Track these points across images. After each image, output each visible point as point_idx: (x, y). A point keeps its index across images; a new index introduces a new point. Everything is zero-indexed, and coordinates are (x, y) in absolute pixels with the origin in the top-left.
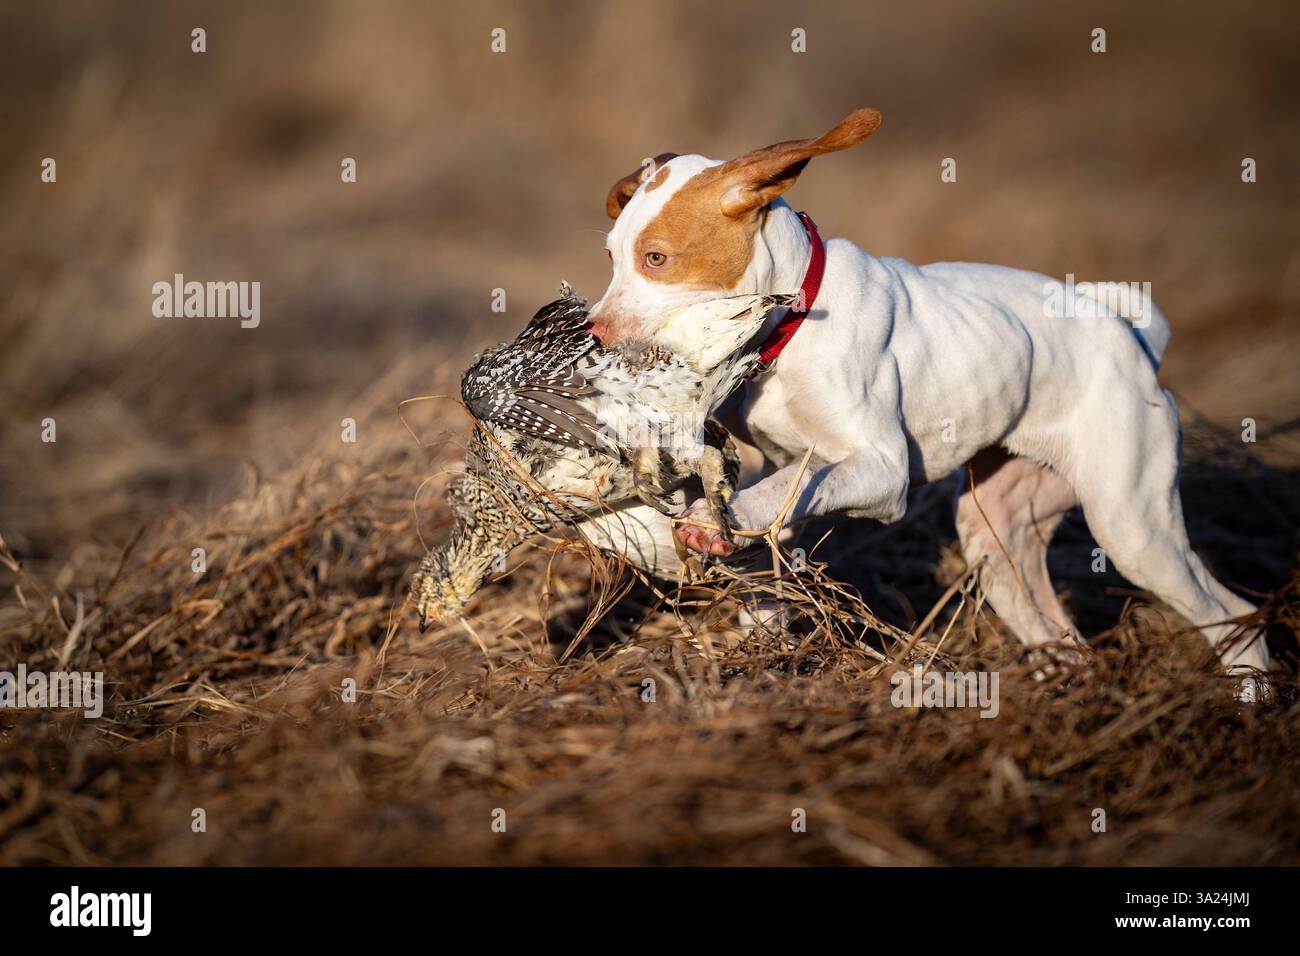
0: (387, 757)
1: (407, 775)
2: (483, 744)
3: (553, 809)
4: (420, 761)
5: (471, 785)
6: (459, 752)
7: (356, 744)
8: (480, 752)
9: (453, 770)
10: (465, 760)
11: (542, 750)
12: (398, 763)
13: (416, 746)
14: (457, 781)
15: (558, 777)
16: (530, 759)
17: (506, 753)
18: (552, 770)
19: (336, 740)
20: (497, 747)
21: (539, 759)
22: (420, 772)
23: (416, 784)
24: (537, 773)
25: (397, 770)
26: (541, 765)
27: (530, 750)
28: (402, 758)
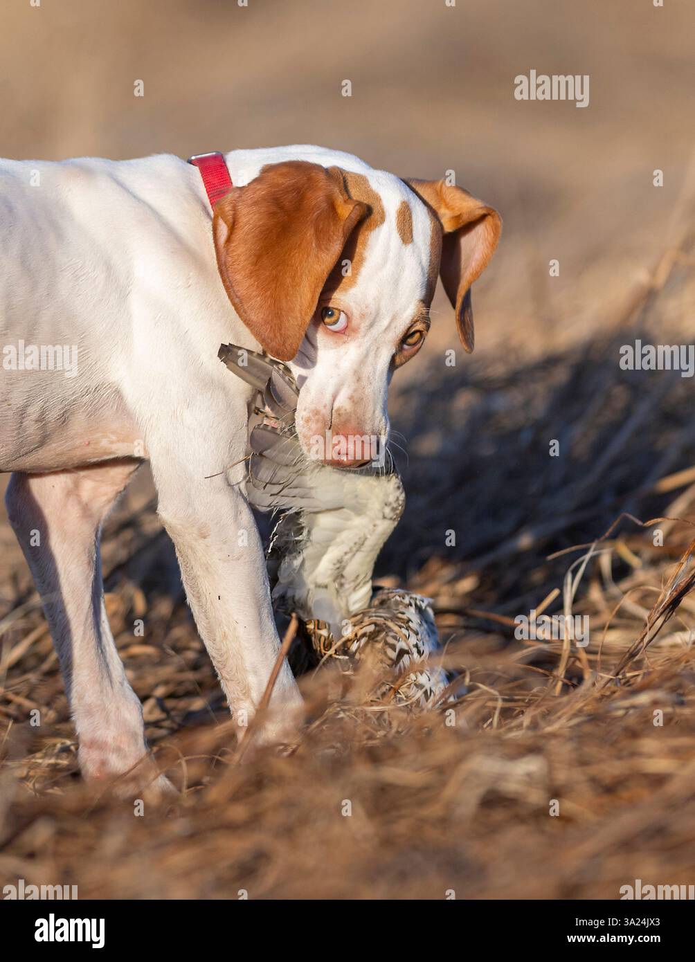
0: (404, 788)
1: (433, 811)
2: (531, 766)
3: (627, 845)
4: (449, 792)
5: (520, 819)
6: (501, 777)
7: (363, 772)
8: (529, 775)
9: (494, 800)
10: (511, 787)
11: (612, 769)
12: (422, 795)
13: (443, 771)
14: (498, 815)
15: (632, 804)
16: (594, 781)
17: (562, 776)
18: (625, 794)
19: (337, 767)
20: (551, 769)
21: (608, 781)
22: (450, 806)
23: (444, 822)
24: (606, 800)
25: (421, 804)
26: (610, 789)
27: (594, 770)
28: (426, 788)
